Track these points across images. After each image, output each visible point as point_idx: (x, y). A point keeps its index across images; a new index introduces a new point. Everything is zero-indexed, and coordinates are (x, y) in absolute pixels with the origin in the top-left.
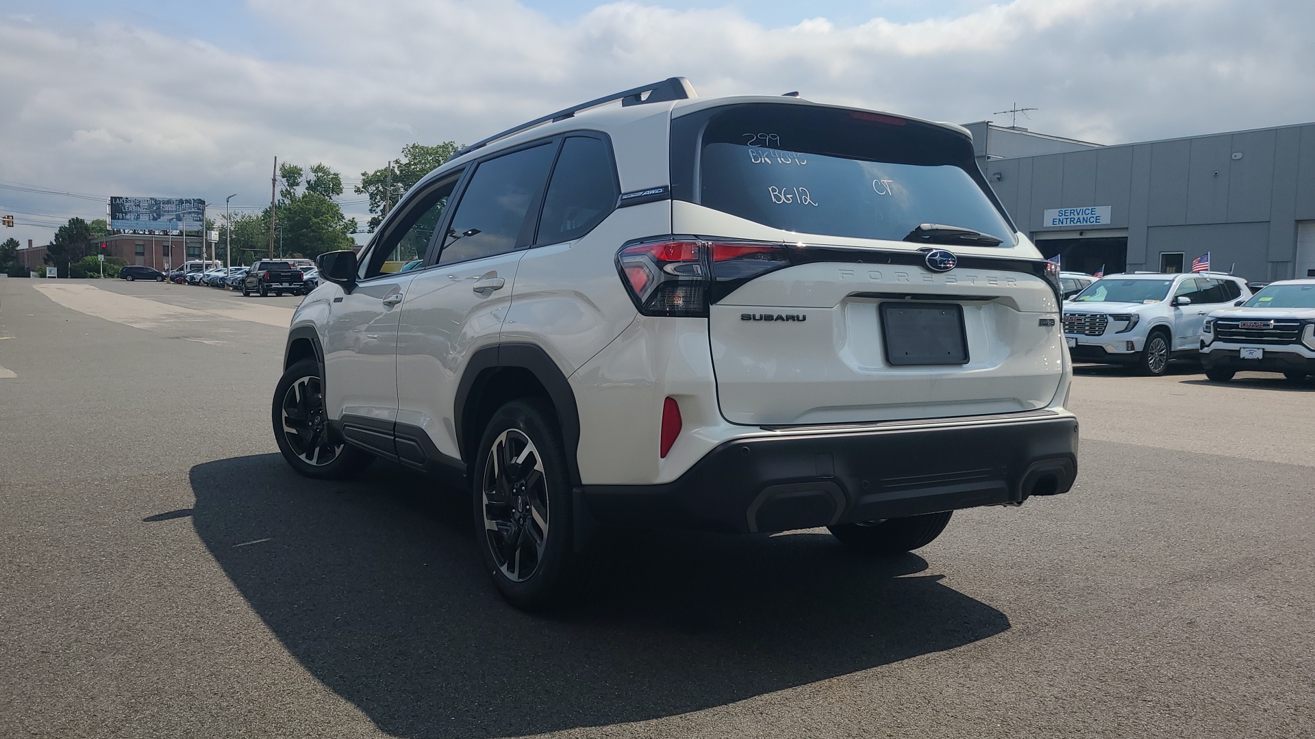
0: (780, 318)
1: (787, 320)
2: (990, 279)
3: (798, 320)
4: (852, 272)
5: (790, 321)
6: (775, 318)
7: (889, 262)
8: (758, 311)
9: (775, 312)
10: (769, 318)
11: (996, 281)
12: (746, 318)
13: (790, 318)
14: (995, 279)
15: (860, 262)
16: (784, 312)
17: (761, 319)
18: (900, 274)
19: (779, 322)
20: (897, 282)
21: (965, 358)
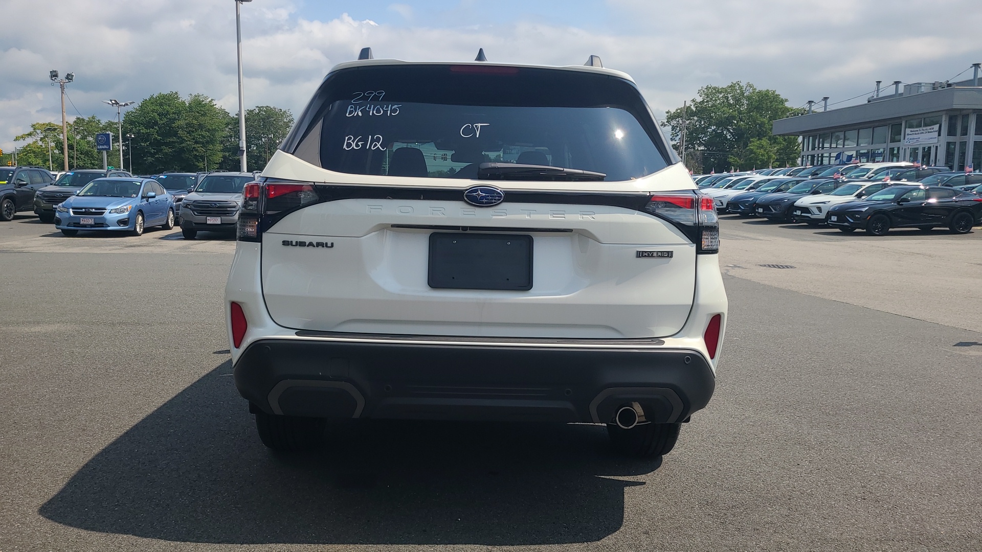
0: (311, 244)
1: (317, 246)
2: (553, 213)
3: (327, 246)
4: (380, 207)
5: (320, 247)
6: (307, 244)
7: (422, 198)
8: (294, 239)
9: (307, 240)
10: (302, 244)
11: (564, 214)
12: (286, 243)
13: (319, 244)
14: (564, 212)
15: (389, 199)
16: (315, 240)
17: (296, 245)
18: (434, 209)
19: (311, 247)
20: (432, 216)
21: (525, 284)
